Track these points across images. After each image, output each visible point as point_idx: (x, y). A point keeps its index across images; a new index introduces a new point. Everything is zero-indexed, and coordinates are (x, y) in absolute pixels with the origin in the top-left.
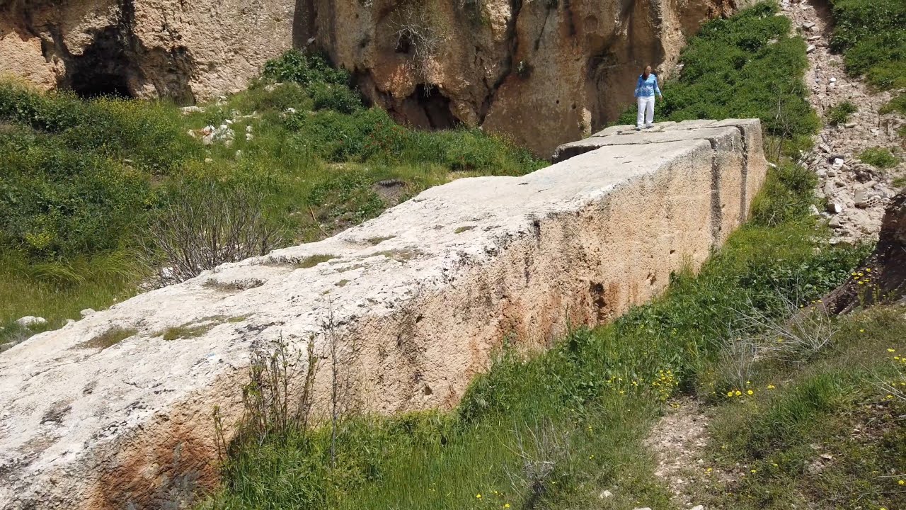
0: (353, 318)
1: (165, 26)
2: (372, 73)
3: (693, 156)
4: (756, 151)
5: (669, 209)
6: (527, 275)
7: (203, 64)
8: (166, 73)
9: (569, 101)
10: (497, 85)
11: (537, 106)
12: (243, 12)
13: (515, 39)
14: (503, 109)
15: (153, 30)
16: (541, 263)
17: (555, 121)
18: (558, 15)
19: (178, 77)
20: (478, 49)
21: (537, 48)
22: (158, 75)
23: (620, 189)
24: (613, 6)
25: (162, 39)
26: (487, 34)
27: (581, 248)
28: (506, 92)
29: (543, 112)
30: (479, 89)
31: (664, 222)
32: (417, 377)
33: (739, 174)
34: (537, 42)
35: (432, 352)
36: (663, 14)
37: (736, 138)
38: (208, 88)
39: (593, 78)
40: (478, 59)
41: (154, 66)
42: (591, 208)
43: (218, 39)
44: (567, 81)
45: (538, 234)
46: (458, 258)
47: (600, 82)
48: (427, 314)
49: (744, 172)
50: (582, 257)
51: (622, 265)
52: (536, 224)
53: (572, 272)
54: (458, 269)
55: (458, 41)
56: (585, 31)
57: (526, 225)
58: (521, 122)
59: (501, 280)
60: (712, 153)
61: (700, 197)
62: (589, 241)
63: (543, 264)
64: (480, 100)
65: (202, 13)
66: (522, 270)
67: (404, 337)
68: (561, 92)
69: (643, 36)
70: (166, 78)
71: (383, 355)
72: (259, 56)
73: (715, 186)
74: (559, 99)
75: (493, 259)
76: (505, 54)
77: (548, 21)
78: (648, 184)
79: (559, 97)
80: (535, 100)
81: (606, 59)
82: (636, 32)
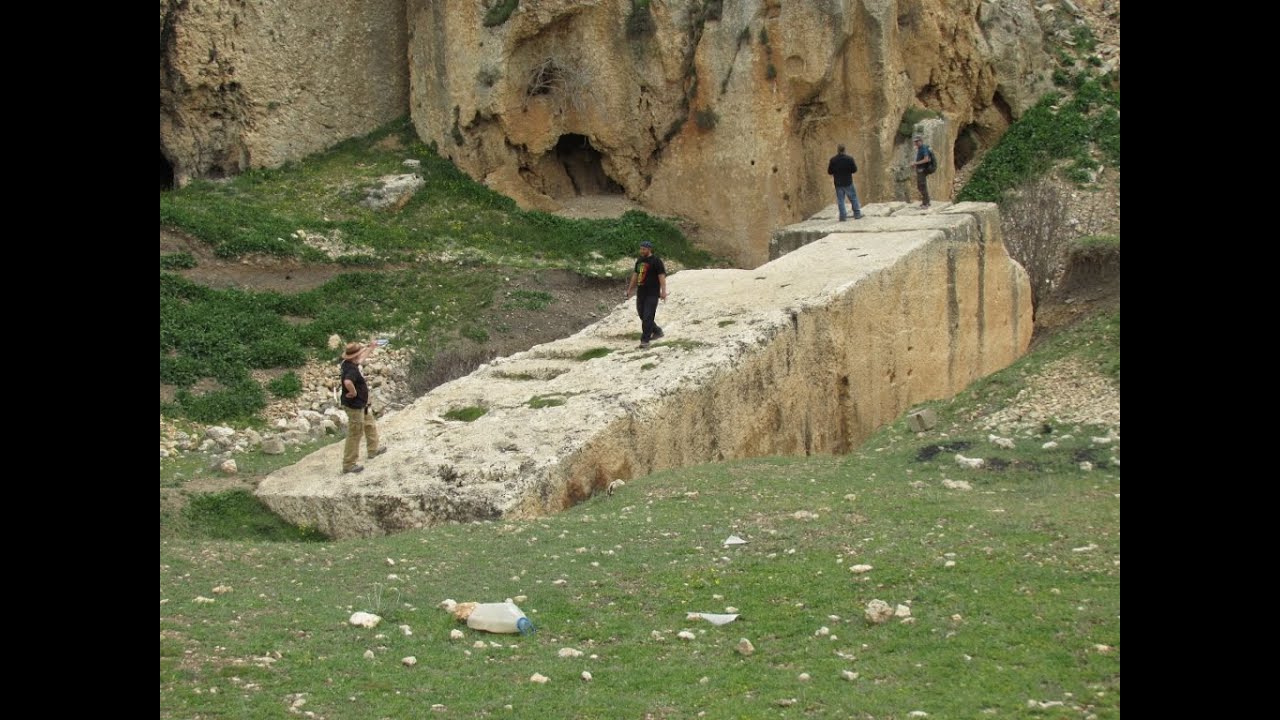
0: (678, 389)
1: (213, 55)
2: (502, 120)
3: (928, 249)
4: (994, 240)
5: (906, 305)
6: (789, 363)
7: (261, 105)
8: (209, 118)
9: (768, 162)
10: (668, 138)
11: (725, 168)
12: (314, 33)
13: (693, 78)
14: (677, 169)
15: (199, 61)
16: (798, 355)
17: (749, 188)
18: (752, 51)
19: (224, 124)
20: (643, 89)
21: (724, 92)
22: (199, 121)
23: (862, 284)
24: (823, 46)
25: (208, 73)
26: (656, 69)
27: (830, 341)
28: (681, 146)
29: (733, 176)
30: (644, 143)
31: (902, 318)
32: (714, 444)
33: (975, 266)
34: (725, 84)
35: (724, 424)
36: (884, 58)
37: (971, 227)
38: (267, 139)
39: (798, 132)
40: (644, 102)
41: (195, 109)
42: (838, 303)
43: (281, 71)
44: (765, 135)
45: (796, 328)
46: (738, 347)
47: (806, 137)
48: (721, 392)
49: (981, 264)
50: (830, 350)
51: (864, 360)
52: (794, 318)
53: (823, 364)
54: (740, 356)
55: (617, 79)
56: (788, 74)
57: (786, 319)
58: (703, 187)
59: (769, 368)
60: (947, 245)
61: (936, 291)
62: (836, 336)
63: (800, 355)
64: (644, 156)
65: (262, 36)
66: (784, 358)
67: (707, 409)
68: (758, 149)
69: (861, 82)
70: (208, 125)
71: (694, 422)
72: (332, 92)
73: (951, 280)
74: (755, 159)
75: (764, 348)
76: (680, 96)
77: (738, 58)
78: (886, 278)
79: (754, 156)
80: (721, 159)
81: (813, 108)
82: (851, 77)
